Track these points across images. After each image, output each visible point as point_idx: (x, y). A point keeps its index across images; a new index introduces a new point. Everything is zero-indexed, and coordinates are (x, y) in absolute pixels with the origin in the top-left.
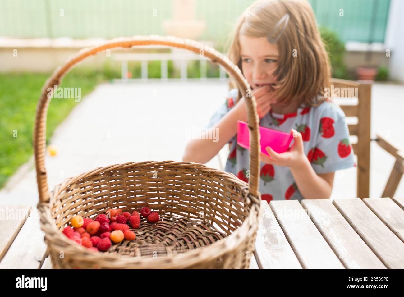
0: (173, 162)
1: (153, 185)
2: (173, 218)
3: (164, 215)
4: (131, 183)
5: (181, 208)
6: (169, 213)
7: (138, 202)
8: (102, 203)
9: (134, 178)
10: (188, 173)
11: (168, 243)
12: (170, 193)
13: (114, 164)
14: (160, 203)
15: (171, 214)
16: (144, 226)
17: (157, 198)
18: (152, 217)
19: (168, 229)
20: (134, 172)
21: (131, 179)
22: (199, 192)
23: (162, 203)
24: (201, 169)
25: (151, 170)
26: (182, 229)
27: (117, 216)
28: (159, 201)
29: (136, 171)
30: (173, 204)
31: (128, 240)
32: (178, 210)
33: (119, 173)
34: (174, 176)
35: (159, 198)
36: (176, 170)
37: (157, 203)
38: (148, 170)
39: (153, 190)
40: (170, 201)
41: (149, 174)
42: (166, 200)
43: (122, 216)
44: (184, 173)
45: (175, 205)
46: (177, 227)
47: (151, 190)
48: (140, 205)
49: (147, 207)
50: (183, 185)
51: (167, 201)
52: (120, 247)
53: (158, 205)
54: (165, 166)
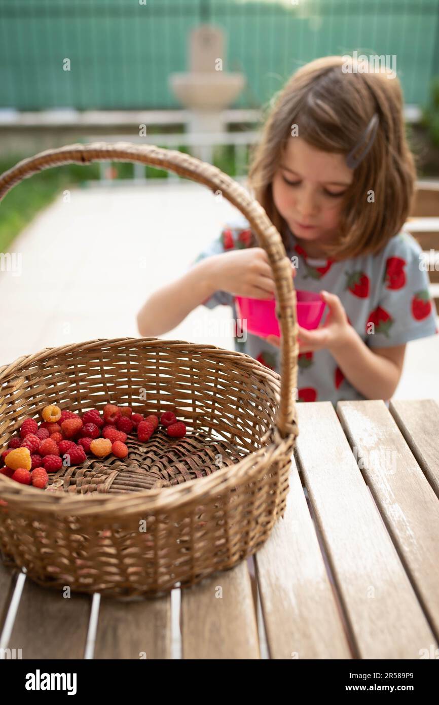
0: (215, 348)
1: (185, 380)
2: (211, 438)
3: (201, 429)
4: (152, 371)
5: (223, 425)
6: (207, 429)
7: (162, 402)
8: (103, 393)
9: (157, 364)
10: (234, 369)
11: (169, 475)
12: (209, 397)
13: (125, 337)
14: (194, 410)
15: (210, 430)
16: (155, 441)
17: (190, 401)
18: (173, 428)
19: (186, 453)
20: (157, 354)
21: (152, 364)
22: (247, 405)
23: (198, 410)
24: (252, 367)
25: (182, 356)
26: (206, 458)
27: (116, 417)
28: (194, 406)
29: (160, 354)
30: (213, 417)
31: (116, 457)
32: (218, 427)
33: (133, 352)
34: (217, 372)
35: (194, 402)
36: (220, 362)
37: (190, 409)
38: (178, 355)
39: (184, 387)
40: (210, 410)
41: (179, 362)
42: (204, 406)
43: (125, 419)
44: (231, 370)
45: (217, 417)
46: (202, 454)
47: (182, 387)
48: (164, 407)
49: (173, 411)
50: (228, 388)
51: (205, 408)
52: (97, 464)
53: (191, 412)
54: (203, 353)
